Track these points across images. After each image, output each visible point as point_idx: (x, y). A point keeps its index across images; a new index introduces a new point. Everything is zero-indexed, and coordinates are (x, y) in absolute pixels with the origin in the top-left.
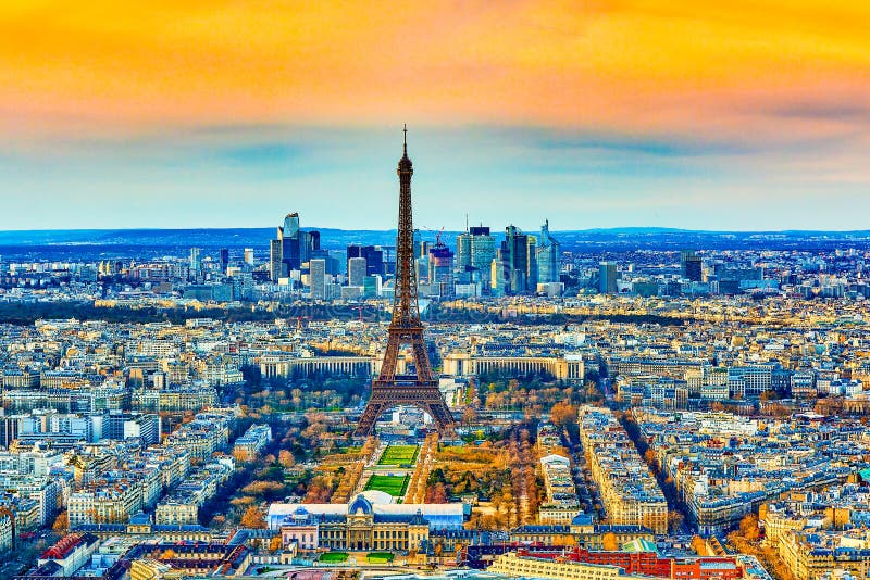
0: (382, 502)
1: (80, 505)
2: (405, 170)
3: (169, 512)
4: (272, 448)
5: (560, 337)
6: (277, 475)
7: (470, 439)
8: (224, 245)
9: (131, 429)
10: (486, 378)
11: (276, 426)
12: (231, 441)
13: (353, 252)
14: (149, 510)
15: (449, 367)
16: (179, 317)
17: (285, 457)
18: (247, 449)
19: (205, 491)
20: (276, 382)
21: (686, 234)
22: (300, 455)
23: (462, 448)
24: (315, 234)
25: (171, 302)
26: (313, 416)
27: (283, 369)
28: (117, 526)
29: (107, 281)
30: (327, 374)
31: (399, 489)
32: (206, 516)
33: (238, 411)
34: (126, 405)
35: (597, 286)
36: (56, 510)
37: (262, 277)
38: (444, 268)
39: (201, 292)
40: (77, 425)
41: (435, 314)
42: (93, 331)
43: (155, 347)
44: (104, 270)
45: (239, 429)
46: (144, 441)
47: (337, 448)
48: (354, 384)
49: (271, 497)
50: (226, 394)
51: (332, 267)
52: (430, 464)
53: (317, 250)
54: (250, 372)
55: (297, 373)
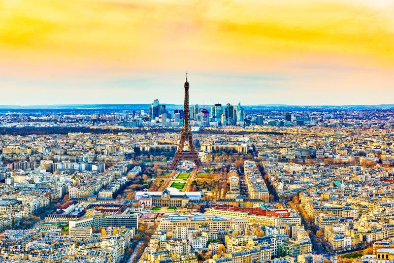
0: (174, 191)
1: (73, 192)
2: (187, 86)
3: (102, 194)
4: (141, 174)
5: (241, 138)
6: (141, 182)
7: (208, 171)
8: (134, 109)
9: (94, 167)
10: (215, 151)
11: (143, 167)
12: (128, 171)
13: (176, 111)
14: (96, 193)
15: (203, 148)
16: (116, 132)
17: (145, 176)
18: (132, 174)
19: (116, 187)
20: (145, 153)
21: (289, 107)
22: (150, 176)
23: (205, 174)
24: (164, 106)
25: (115, 127)
26: (156, 163)
27: (148, 148)
28: (85, 198)
29: (95, 121)
30: (162, 150)
31: (181, 187)
32: (115, 196)
33: (131, 162)
34: (95, 159)
35: (256, 123)
36: (65, 193)
37: (146, 119)
38: (206, 117)
39: (125, 124)
40: (76, 166)
41: (201, 131)
42: (87, 136)
43: (106, 141)
44: (94, 117)
45: (130, 167)
46: (98, 171)
47: (163, 174)
48: (170, 153)
49: (138, 189)
50: (128, 156)
51: (169, 116)
52: (192, 179)
53: (165, 111)
54: (137, 149)
55: (152, 150)
